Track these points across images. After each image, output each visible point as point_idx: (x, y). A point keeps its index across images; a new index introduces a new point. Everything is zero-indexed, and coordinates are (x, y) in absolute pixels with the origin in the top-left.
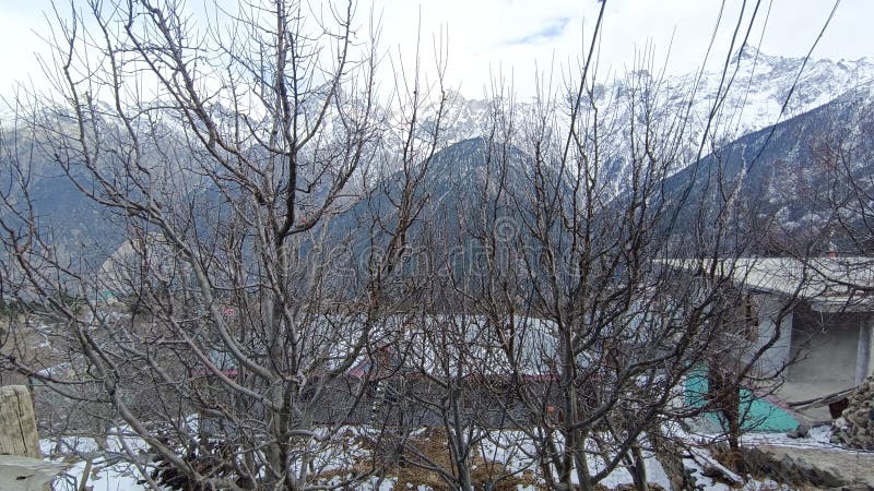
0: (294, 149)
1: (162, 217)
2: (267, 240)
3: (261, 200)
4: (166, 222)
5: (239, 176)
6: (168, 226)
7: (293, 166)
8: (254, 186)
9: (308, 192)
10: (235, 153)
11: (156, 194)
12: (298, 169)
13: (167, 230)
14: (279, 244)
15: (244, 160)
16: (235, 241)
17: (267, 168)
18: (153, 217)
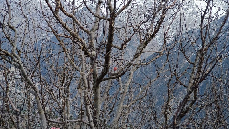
0: (113, 16)
1: (20, 62)
2: (89, 87)
3: (86, 54)
4: (22, 65)
5: (73, 35)
6: (23, 68)
7: (111, 29)
8: (82, 43)
9: (121, 49)
10: (71, 17)
11: (18, 45)
12: (115, 32)
13: (22, 71)
14: (96, 86)
15: (77, 23)
16: (66, 80)
17: (93, 29)
18: (15, 61)
